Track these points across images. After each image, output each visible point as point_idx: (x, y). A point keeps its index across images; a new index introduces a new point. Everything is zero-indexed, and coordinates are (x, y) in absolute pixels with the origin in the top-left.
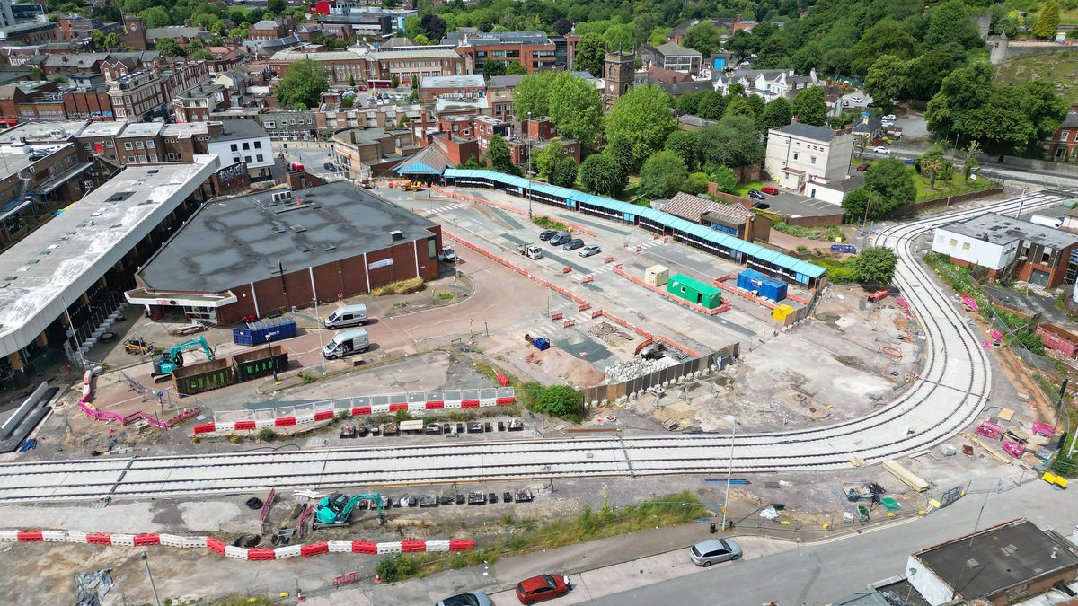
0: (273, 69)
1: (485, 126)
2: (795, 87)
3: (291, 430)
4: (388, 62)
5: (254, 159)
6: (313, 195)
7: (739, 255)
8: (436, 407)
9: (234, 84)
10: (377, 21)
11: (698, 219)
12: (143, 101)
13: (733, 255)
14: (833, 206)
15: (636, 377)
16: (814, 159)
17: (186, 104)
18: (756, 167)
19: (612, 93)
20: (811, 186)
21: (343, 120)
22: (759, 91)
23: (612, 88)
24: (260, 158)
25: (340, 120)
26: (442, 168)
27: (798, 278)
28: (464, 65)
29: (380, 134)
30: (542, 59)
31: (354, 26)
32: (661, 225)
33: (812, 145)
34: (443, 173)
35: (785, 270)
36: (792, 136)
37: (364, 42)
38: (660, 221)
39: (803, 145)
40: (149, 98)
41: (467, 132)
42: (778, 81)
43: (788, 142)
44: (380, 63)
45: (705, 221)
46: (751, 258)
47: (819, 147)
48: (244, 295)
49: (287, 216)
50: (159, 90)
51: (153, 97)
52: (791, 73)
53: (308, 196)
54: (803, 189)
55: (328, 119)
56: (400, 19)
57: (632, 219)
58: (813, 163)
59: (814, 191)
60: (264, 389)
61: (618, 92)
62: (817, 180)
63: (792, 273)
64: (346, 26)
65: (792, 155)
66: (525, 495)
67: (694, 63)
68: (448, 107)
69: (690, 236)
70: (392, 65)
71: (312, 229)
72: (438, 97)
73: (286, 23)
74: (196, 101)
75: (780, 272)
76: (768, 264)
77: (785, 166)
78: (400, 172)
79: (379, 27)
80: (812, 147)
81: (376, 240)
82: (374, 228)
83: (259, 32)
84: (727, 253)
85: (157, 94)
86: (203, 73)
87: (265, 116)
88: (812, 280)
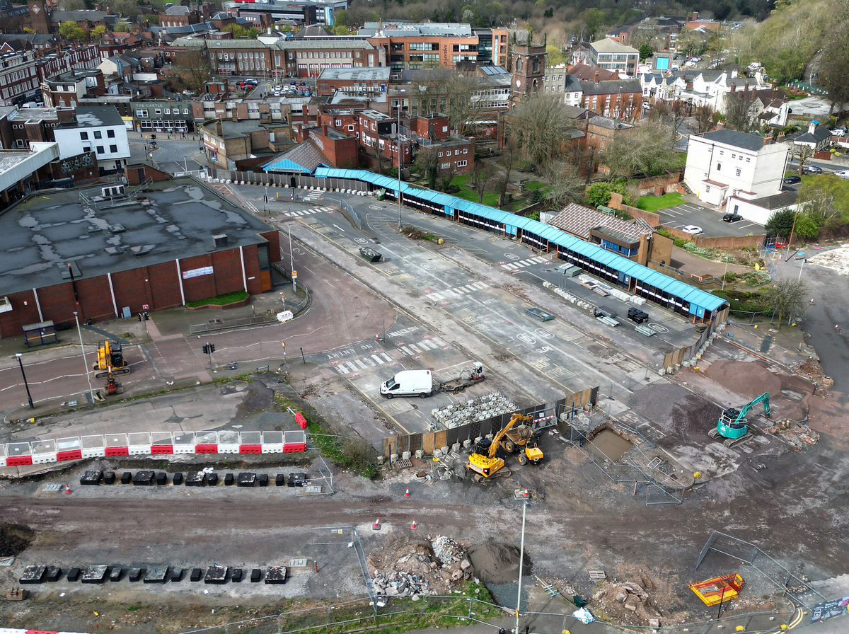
0: (168, 55)
1: (370, 121)
2: (734, 89)
3: (24, 471)
4: (295, 51)
5: (107, 149)
6: (151, 191)
7: (627, 279)
8: (208, 451)
9: (119, 69)
10: (301, 10)
11: (587, 235)
12: (13, 84)
13: (621, 280)
14: (757, 226)
15: (467, 422)
16: (739, 171)
17: (53, 88)
18: (675, 177)
19: (518, 89)
20: (734, 202)
21: (222, 111)
22: (697, 93)
23: (518, 83)
24: (114, 149)
25: (218, 111)
26: (312, 167)
27: (692, 310)
28: (377, 57)
29: (254, 127)
30: (463, 53)
31: (274, 15)
32: (545, 241)
33: (738, 155)
34: (314, 172)
35: (678, 299)
36: (716, 143)
37: (277, 31)
38: (544, 235)
39: (728, 154)
40: (20, 82)
41: (351, 128)
42: (717, 82)
43: (712, 151)
44: (286, 52)
45: (596, 238)
46: (641, 283)
47: (745, 157)
48: (26, 303)
49: (111, 213)
50: (33, 73)
51: (26, 80)
52: (734, 74)
53: (145, 191)
54: (724, 204)
55: (206, 110)
56: (327, 9)
57: (514, 232)
58: (738, 174)
59: (736, 208)
60: (13, 418)
61: (525, 88)
62: (742, 195)
63: (686, 303)
64: (264, 15)
65: (715, 166)
66: (279, 575)
67: (632, 62)
68: (343, 101)
69: (576, 254)
70: (299, 55)
71: (133, 229)
72: (337, 90)
73: (201, 9)
74: (63, 86)
75: (672, 301)
76: (659, 291)
77: (706, 178)
78: (266, 170)
79: (302, 16)
80: (737, 157)
81: (199, 245)
82: (201, 231)
83: (170, 18)
84: (614, 276)
85: (31, 78)
86: (93, 57)
87: (138, 105)
88: (707, 313)
